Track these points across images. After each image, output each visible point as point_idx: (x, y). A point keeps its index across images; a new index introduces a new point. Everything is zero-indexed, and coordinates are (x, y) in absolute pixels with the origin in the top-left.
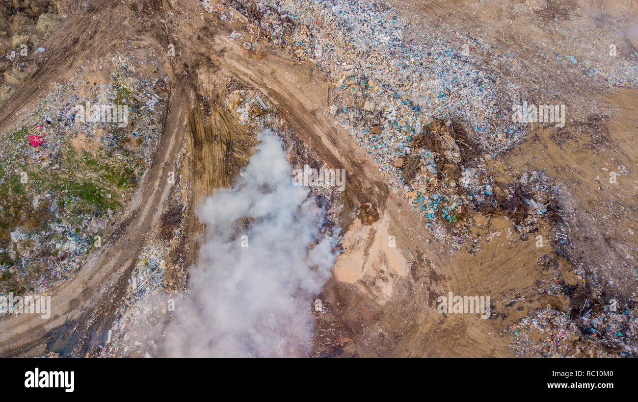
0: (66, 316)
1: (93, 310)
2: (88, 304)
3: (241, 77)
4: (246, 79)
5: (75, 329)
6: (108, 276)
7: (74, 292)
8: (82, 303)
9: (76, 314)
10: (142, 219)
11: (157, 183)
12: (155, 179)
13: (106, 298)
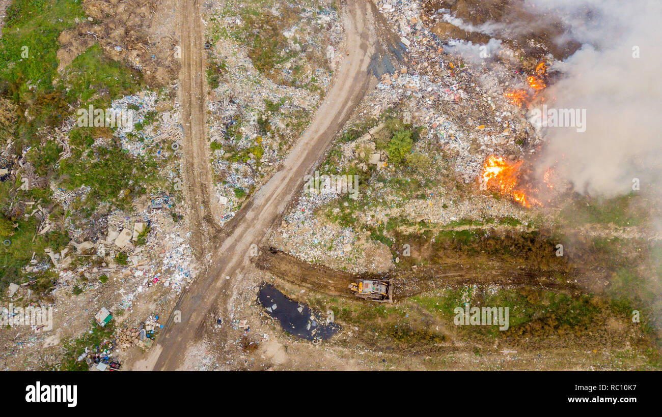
0: (367, 56)
1: (378, 40)
2: (371, 40)
5: (380, 56)
6: (365, 20)
7: (355, 41)
8: (368, 43)
9: (371, 50)
13: (378, 30)
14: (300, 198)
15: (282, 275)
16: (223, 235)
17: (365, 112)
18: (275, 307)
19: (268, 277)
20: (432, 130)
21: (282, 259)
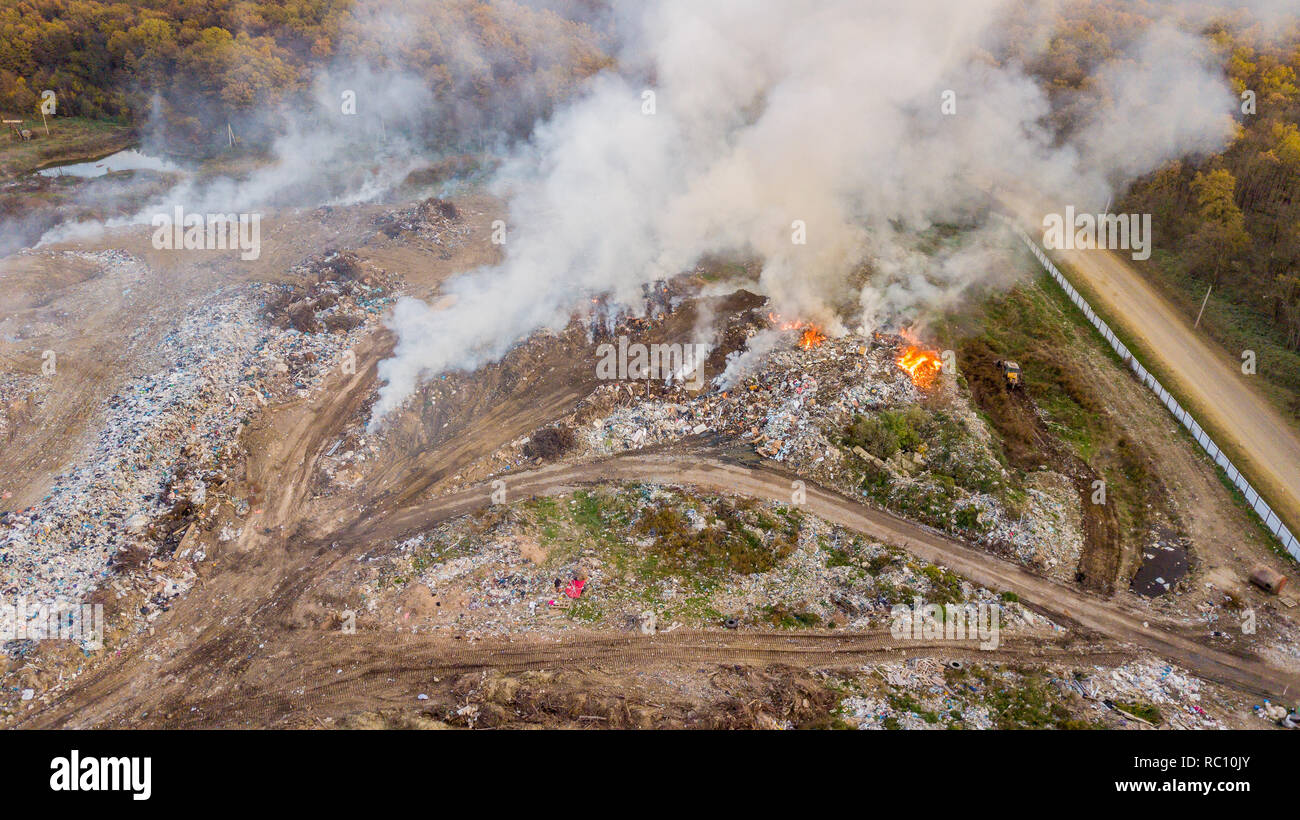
0: (725, 467)
1: (694, 454)
2: (694, 460)
3: (304, 492)
4: (304, 485)
5: (725, 455)
6: (656, 463)
7: (697, 474)
8: (699, 464)
9: (713, 462)
10: (571, 475)
11: (519, 488)
12: (516, 491)
13: (675, 453)
14: (990, 541)
15: (1114, 569)
16: (1080, 630)
17: (831, 469)
18: (1160, 580)
19: (1121, 584)
20: (860, 410)
21: (1089, 569)
